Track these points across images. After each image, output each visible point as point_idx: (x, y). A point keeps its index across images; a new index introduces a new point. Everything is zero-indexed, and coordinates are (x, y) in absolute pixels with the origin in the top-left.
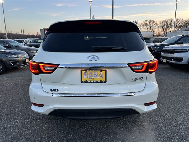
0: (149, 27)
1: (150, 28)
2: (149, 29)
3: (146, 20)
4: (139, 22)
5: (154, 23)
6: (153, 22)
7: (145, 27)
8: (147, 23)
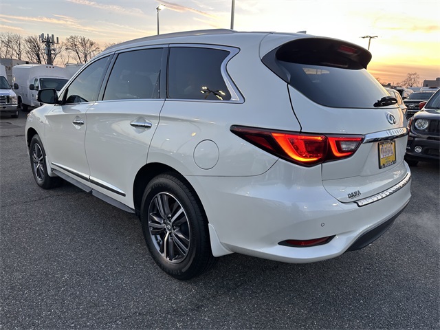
0: (82, 55)
1: (86, 56)
2: (83, 59)
3: (72, 37)
4: (57, 38)
5: (93, 47)
6: (92, 44)
7: (73, 54)
8: (75, 45)
